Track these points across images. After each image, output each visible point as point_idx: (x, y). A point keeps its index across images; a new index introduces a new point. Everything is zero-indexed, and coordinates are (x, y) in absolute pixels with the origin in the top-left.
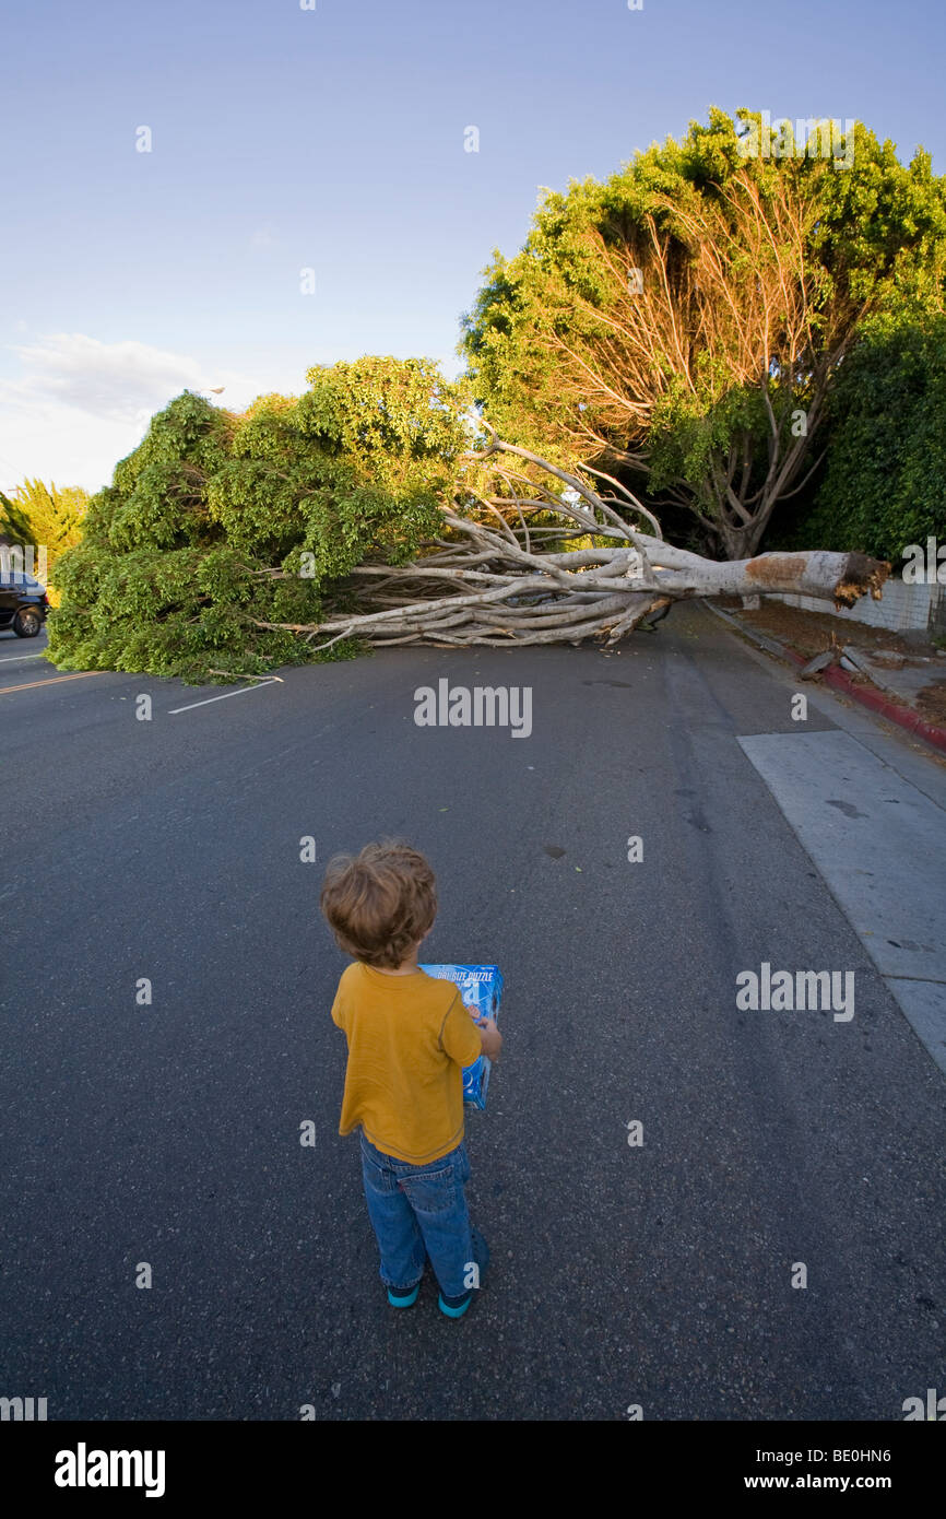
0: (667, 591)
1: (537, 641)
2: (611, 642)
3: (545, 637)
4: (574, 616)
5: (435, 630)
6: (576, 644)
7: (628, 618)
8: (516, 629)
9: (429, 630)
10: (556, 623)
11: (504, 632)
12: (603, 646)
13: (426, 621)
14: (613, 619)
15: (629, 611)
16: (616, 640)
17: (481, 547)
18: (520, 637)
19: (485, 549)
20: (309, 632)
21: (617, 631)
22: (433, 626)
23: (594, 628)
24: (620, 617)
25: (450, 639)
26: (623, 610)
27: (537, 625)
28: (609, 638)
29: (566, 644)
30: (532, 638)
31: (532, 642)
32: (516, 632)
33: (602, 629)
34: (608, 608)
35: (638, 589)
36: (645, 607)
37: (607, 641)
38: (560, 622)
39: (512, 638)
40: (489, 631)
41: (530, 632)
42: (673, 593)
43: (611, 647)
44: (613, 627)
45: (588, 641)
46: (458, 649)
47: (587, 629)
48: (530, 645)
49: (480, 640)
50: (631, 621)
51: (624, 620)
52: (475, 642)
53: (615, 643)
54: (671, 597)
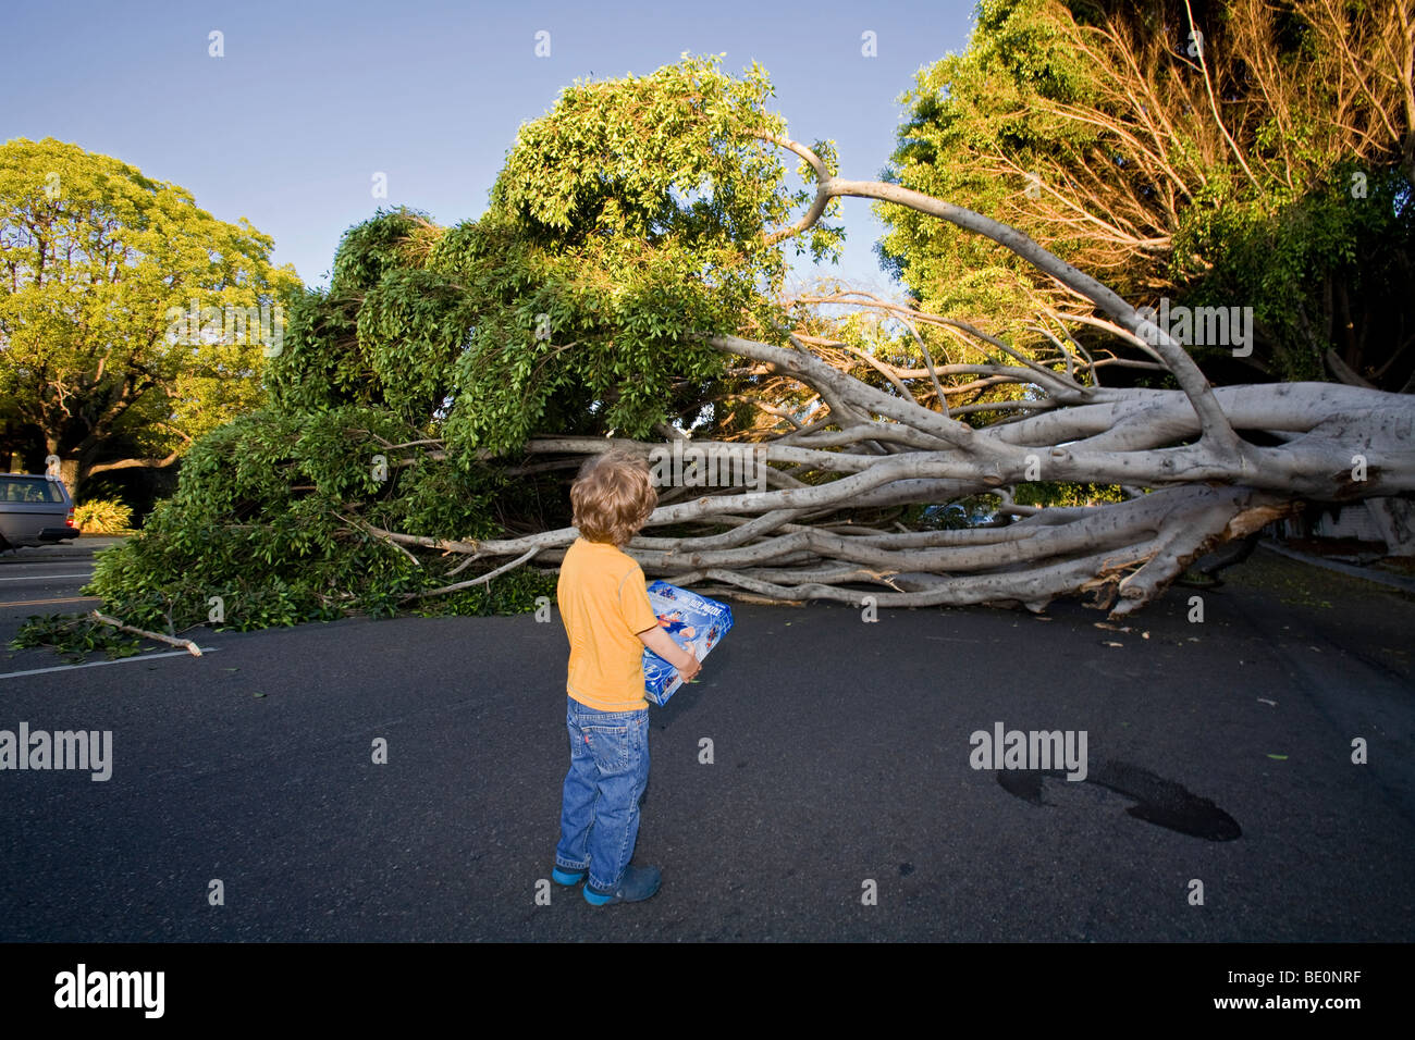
0: (1282, 480)
1: (949, 598)
2: (1122, 608)
3: (966, 591)
4: (1029, 548)
5: (739, 568)
6: (1036, 609)
7: (1166, 553)
8: (901, 571)
9: (716, 567)
10: (987, 561)
11: (876, 576)
12: (1102, 616)
13: (713, 548)
14: (1126, 555)
15: (1166, 536)
16: (1136, 604)
17: (846, 421)
18: (907, 588)
19: (854, 423)
20: (468, 555)
21: (1139, 584)
22: (723, 559)
23: (1077, 574)
24: (1144, 551)
25: (759, 586)
26: (1150, 533)
27: (946, 565)
28: (1118, 598)
29: (1015, 607)
30: (938, 592)
31: (937, 600)
32: (904, 578)
33: (1097, 577)
34: (1110, 530)
35: (1195, 473)
36: (1213, 522)
37: (1113, 605)
38: (997, 560)
39: (891, 590)
40: (846, 574)
41: (937, 580)
42: (1302, 485)
43: (1124, 619)
44: (1126, 573)
45: (1066, 604)
46: (780, 610)
47: (1061, 577)
48: (935, 607)
49: (826, 592)
50: (1173, 560)
51: (1156, 556)
52: (815, 595)
53: (1133, 612)
54: (1296, 495)
